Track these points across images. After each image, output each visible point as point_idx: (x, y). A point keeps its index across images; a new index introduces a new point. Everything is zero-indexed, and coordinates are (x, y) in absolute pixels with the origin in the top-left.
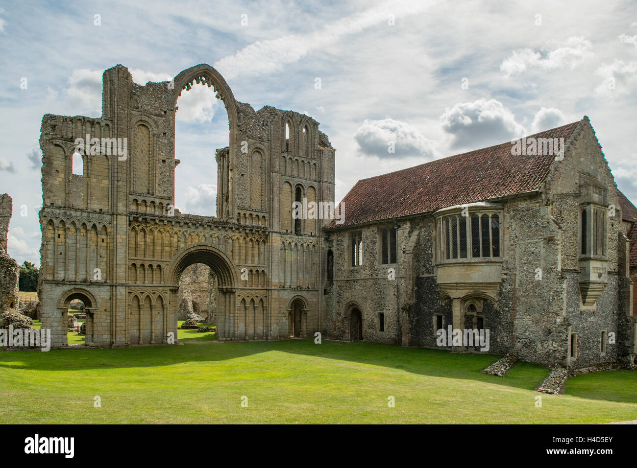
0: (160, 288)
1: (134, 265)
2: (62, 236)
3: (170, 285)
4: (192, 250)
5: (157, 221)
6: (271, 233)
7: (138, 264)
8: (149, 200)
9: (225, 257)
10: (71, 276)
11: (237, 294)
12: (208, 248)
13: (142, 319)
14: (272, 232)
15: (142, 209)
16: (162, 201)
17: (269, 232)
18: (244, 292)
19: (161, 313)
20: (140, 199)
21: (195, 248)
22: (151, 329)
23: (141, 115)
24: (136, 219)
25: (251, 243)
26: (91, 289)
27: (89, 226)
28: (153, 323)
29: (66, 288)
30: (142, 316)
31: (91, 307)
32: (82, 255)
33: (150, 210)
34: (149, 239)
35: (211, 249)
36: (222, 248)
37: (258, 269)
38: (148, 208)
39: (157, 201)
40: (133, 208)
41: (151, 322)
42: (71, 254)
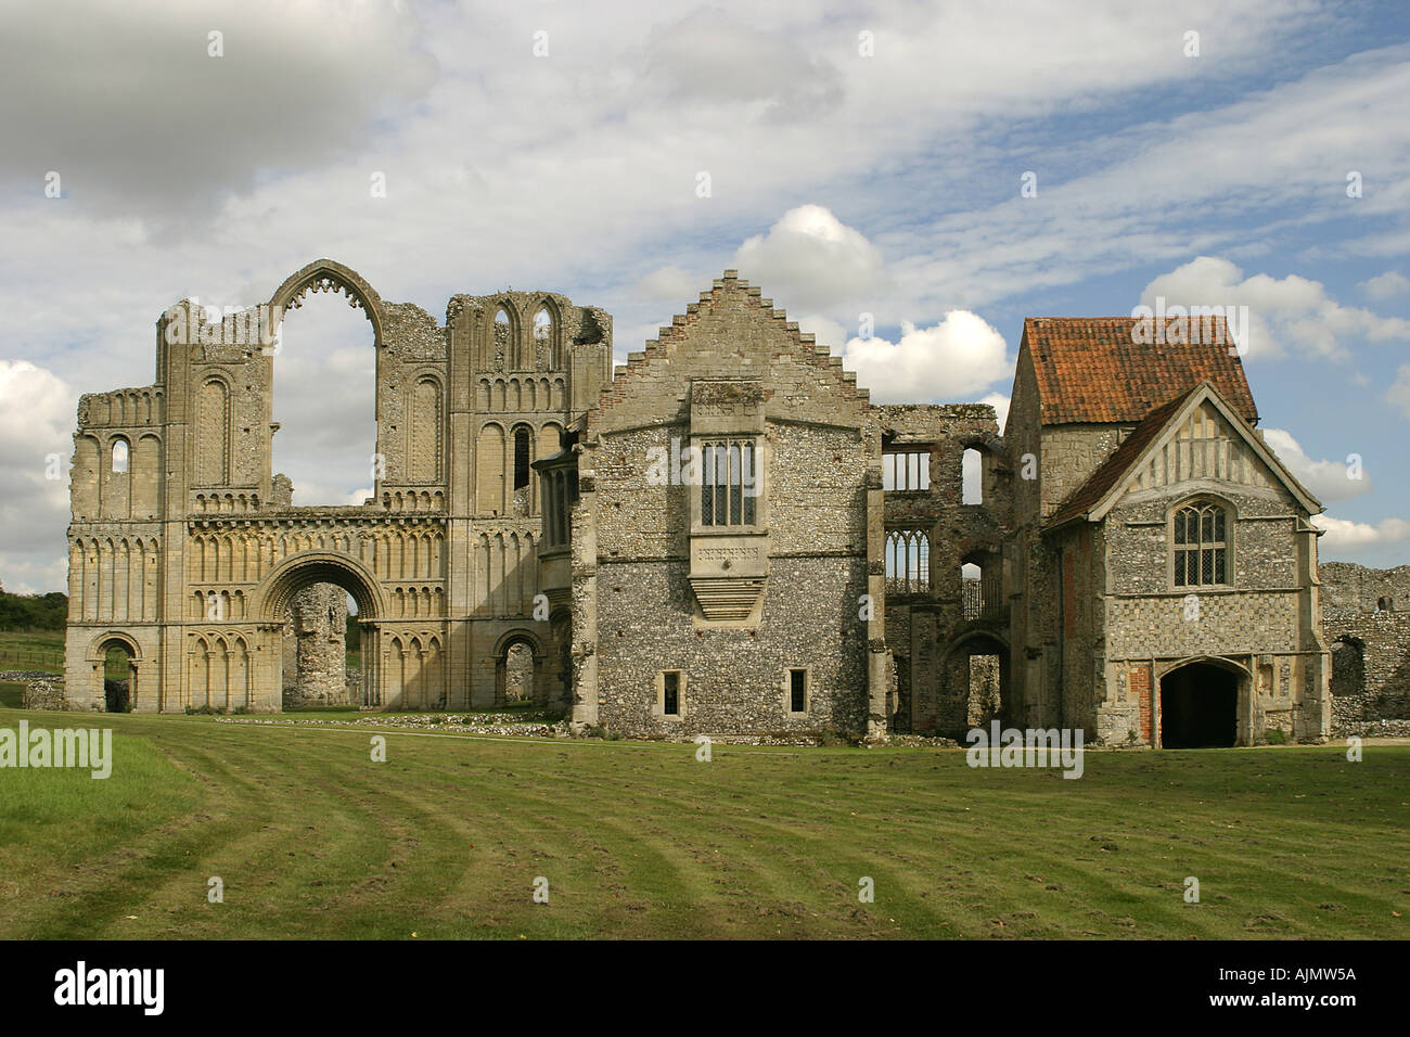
0: (240, 626)
1: (198, 593)
2: (95, 560)
3: (257, 620)
4: (297, 562)
5: (234, 524)
6: (450, 522)
7: (205, 591)
8: (222, 493)
9: (358, 570)
10: (106, 616)
11: (382, 632)
12: (326, 558)
13: (211, 675)
14: (452, 519)
15: (212, 508)
16: (242, 492)
17: (447, 519)
18: (398, 626)
19: (244, 664)
20: (208, 494)
21: (303, 560)
22: (227, 690)
23: (209, 368)
24: (199, 524)
25: (412, 542)
26: (132, 632)
27: (132, 542)
28: (230, 680)
29: (98, 631)
30: (211, 669)
31: (134, 657)
32: (121, 584)
33: (225, 508)
34: (223, 552)
35: (333, 558)
36: (354, 555)
37: (426, 585)
38: (222, 506)
39: (236, 494)
40: (198, 508)
41: (227, 678)
42: (107, 584)
